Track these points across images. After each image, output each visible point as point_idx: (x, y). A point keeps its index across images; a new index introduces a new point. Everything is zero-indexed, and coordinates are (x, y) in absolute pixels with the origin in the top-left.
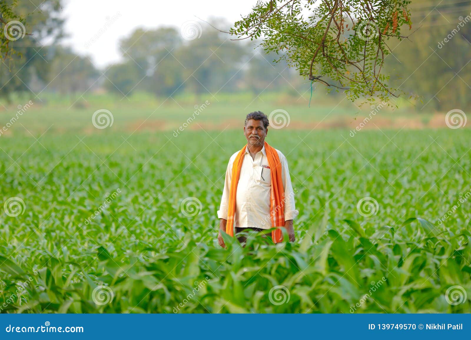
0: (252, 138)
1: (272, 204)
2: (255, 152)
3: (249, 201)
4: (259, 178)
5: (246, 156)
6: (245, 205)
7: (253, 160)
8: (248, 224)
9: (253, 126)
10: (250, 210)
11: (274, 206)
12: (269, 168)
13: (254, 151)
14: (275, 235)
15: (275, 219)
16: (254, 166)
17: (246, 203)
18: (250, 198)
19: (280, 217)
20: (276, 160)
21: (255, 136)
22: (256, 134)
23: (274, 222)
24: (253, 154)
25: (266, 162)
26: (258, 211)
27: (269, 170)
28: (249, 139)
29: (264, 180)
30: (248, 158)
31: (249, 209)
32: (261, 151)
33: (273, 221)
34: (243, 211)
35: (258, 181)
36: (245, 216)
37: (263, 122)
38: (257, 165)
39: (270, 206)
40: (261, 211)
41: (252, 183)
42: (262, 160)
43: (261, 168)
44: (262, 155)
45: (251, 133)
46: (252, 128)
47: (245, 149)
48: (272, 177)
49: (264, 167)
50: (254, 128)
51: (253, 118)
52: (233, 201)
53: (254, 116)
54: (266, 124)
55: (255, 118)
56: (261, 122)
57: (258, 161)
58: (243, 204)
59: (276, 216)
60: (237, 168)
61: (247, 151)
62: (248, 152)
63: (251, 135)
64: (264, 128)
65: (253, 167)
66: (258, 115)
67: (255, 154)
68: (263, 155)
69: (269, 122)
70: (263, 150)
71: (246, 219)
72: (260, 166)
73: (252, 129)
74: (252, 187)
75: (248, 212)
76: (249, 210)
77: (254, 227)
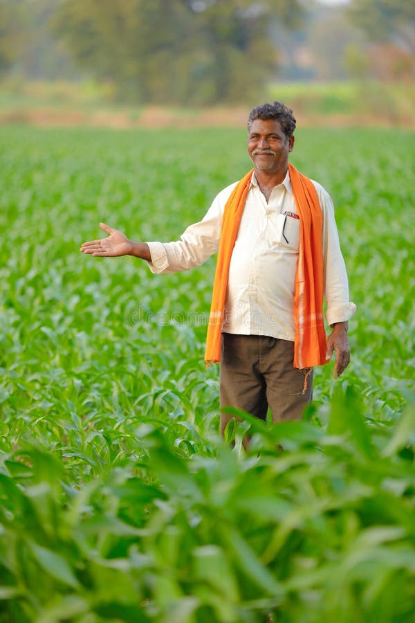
0: (260, 156)
1: (299, 291)
2: (270, 185)
3: (255, 282)
4: (279, 238)
5: (251, 191)
6: (246, 290)
7: (267, 201)
8: (251, 328)
9: (260, 132)
10: (256, 301)
11: (302, 294)
12: (298, 218)
13: (268, 183)
14: (300, 352)
15: (301, 320)
16: (269, 212)
17: (249, 286)
18: (257, 277)
19: (313, 317)
20: (313, 202)
21: (264, 151)
22: (266, 149)
23: (301, 326)
24: (266, 189)
25: (291, 205)
26: (272, 303)
27: (297, 222)
28: (253, 158)
29: (288, 242)
30: (256, 196)
31: (253, 298)
32: (283, 183)
33: (299, 325)
34: (242, 301)
35: (274, 243)
36: (246, 312)
37: (282, 123)
38: (274, 211)
39: (294, 294)
40: (279, 305)
41: (264, 248)
42: (285, 201)
43: (283, 217)
44: (284, 192)
45: (255, 147)
46: (257, 136)
47: (249, 179)
48: (302, 237)
49: (288, 217)
50: (263, 137)
51: (259, 117)
52: (223, 281)
53: (262, 113)
54: (289, 129)
55: (263, 115)
56: (277, 124)
57: (276, 202)
58: (241, 289)
59: (304, 315)
60: (233, 215)
61: (253, 180)
62: (255, 184)
63: (257, 151)
64: (283, 136)
65: (267, 214)
66: (269, 111)
67: (270, 189)
68: (286, 190)
69: (296, 124)
70: (286, 181)
71: (248, 318)
72: (281, 213)
73: (258, 140)
74: (262, 255)
75: (251, 305)
76: (254, 300)
77: (262, 334)
